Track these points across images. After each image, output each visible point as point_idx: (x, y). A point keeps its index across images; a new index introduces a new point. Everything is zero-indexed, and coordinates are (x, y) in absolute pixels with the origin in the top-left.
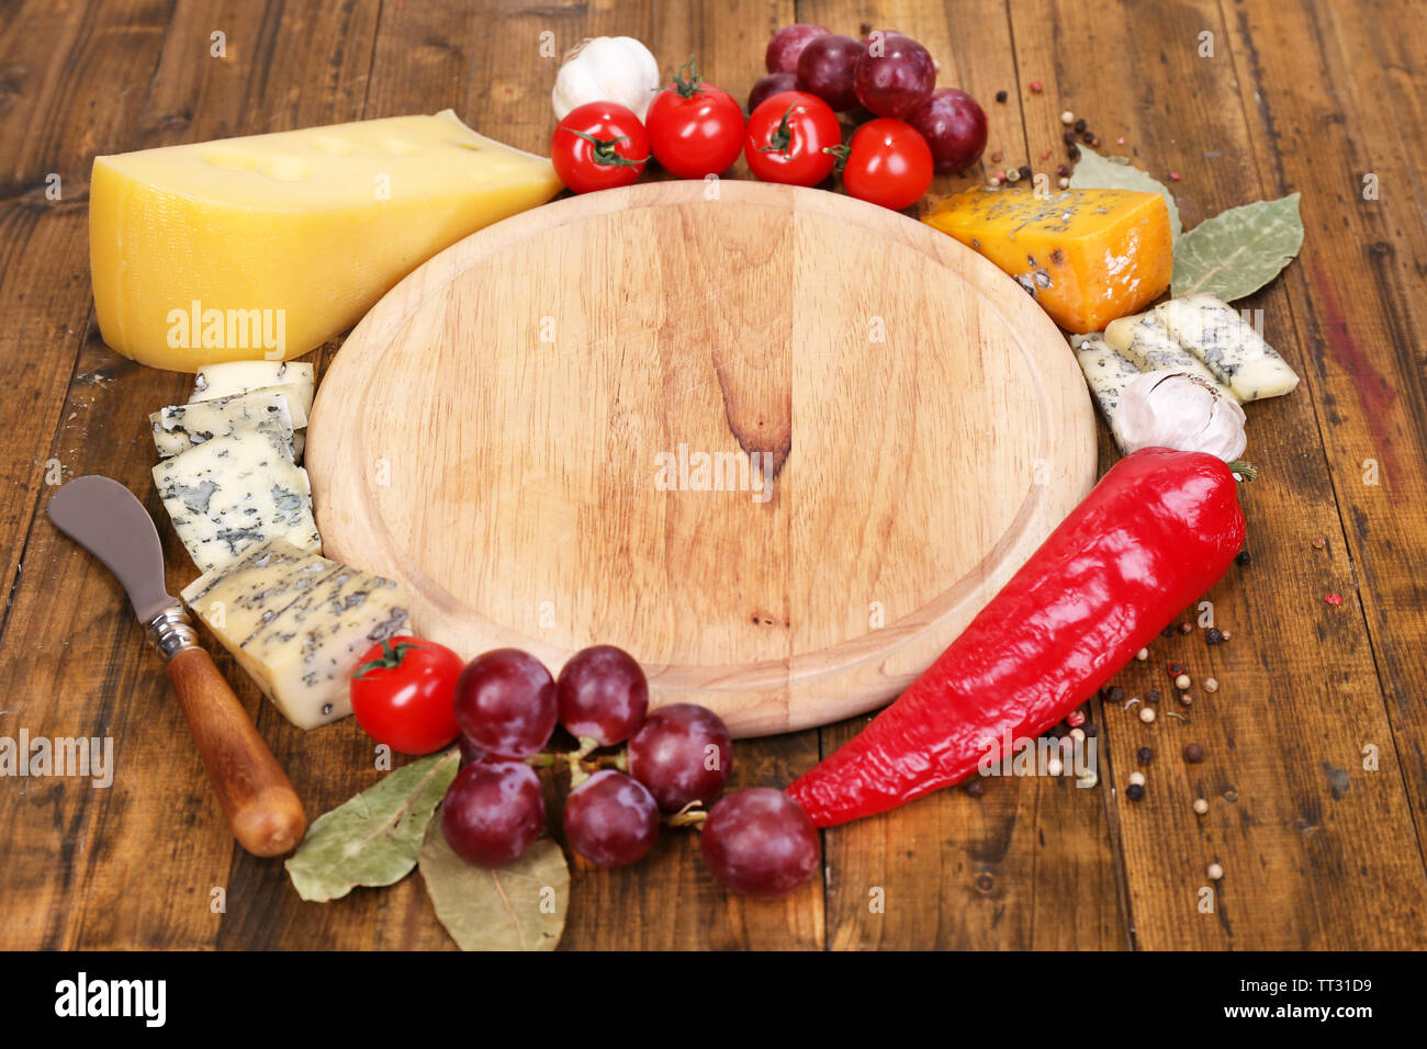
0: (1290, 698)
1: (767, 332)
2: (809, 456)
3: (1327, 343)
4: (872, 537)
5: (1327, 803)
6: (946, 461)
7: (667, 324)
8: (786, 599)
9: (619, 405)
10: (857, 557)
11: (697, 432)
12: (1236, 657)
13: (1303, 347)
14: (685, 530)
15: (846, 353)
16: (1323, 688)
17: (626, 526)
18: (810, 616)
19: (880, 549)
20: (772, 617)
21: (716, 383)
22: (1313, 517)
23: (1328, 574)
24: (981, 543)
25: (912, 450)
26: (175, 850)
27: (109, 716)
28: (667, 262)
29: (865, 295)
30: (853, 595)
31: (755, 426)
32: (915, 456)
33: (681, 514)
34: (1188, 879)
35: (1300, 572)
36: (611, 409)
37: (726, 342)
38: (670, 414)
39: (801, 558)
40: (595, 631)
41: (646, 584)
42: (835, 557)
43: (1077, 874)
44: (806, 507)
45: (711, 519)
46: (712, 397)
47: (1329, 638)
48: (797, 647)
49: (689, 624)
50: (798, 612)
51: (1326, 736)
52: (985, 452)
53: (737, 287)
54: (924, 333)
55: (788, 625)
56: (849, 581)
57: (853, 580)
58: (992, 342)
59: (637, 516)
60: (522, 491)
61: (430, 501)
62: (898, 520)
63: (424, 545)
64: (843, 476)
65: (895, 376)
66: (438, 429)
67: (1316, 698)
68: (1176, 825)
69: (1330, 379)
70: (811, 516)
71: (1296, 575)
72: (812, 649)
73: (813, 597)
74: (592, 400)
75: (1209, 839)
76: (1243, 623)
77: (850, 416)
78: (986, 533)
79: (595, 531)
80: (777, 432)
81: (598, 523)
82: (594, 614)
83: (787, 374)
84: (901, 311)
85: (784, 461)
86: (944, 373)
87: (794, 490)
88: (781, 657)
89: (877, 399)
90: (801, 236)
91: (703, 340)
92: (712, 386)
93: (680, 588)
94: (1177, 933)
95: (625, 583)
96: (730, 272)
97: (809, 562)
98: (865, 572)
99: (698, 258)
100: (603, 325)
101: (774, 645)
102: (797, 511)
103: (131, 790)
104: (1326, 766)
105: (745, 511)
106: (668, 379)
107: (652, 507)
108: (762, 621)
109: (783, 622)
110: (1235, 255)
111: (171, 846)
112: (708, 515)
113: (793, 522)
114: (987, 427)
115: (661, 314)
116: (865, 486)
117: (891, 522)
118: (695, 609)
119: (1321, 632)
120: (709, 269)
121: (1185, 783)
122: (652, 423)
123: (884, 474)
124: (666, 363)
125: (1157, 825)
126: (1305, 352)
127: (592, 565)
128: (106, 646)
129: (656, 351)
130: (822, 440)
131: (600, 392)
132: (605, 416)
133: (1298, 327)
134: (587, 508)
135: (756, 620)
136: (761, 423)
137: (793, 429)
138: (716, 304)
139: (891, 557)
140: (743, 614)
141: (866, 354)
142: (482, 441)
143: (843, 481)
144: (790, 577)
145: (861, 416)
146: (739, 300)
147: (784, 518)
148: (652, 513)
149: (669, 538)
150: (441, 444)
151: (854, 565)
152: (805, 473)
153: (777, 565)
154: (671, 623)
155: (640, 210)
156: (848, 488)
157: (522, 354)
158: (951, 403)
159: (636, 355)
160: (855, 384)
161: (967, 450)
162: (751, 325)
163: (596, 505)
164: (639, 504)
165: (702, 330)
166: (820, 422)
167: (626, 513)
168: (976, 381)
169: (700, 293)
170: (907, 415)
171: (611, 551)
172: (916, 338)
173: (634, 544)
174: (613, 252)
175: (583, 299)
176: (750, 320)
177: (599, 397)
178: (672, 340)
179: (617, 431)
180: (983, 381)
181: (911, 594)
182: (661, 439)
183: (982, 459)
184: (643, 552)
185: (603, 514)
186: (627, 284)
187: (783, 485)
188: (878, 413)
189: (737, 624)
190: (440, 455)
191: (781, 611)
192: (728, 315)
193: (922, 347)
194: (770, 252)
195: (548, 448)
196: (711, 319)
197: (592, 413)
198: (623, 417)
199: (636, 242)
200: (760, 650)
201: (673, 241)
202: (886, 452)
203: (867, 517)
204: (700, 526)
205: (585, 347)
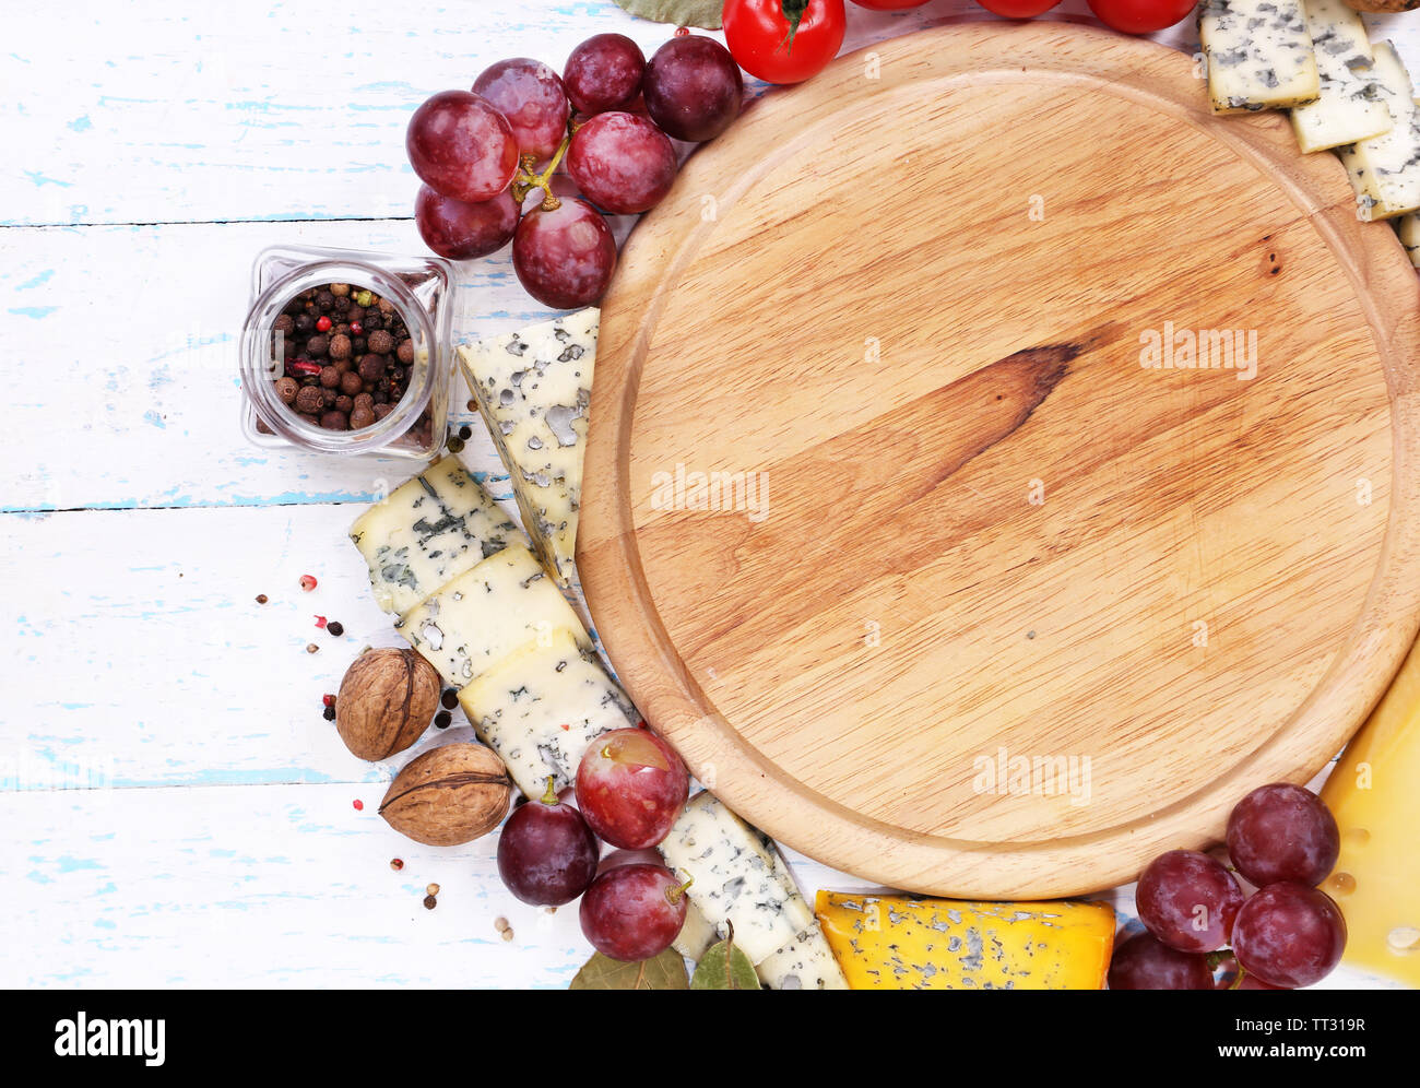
1: (856, 460)
2: (1026, 326)
4: (1114, 212)
6: (969, 187)
7: (889, 572)
8: (1235, 256)
9: (1039, 556)
10: (1146, 214)
11: (1041, 456)
14: (1187, 398)
15: (848, 362)
17: (1209, 458)
18: (1246, 222)
19: (1125, 197)
20: (1264, 259)
21: (959, 474)
25: (969, 228)
28: (791, 621)
29: (748, 384)
30: (1202, 194)
31: (1004, 403)
32: (977, 221)
33: (1165, 413)
36: (1050, 559)
37: (892, 494)
39: (1173, 267)
40: (1358, 415)
41: (1277, 398)
42: (1156, 235)
44: (1103, 295)
45: (1159, 380)
46: (981, 468)
48: (1291, 217)
49: (1307, 332)
50: (1249, 234)
52: (938, 153)
53: (795, 527)
54: (783, 293)
55: (1267, 239)
56: (1182, 208)
57: (1178, 204)
58: (761, 217)
59: (1189, 455)
60: (1208, 585)
61: (1263, 667)
62: (1077, 197)
63: (1323, 639)
64: (1037, 280)
65: (863, 294)
66: (1158, 718)
70: (1112, 285)
72: (1288, 201)
73: (1220, 231)
74: (1044, 587)
77: (945, 314)
79: (1229, 485)
80: (1004, 376)
81: (1216, 487)
82: (1338, 427)
83: (911, 408)
84: (755, 334)
85: (1045, 348)
86: (834, 247)
87: (1081, 319)
88: (1310, 226)
89: (908, 298)
91: (899, 521)
92: (967, 475)
95: (1284, 419)
96: (775, 547)
97: (1174, 258)
98: (1164, 196)
99: (766, 593)
100: (927, 635)
101: (1298, 242)
102: (1109, 302)
105: (1130, 355)
106: (976, 525)
107: (1169, 447)
108: (1273, 264)
109: (1268, 244)
113: (1128, 298)
114: (896, 168)
115: (878, 585)
116: (1043, 251)
117: (1084, 204)
118: (1288, 336)
120: (781, 572)
122: (1051, 509)
123: (1018, 241)
124: (951, 542)
127: (1275, 463)
129: (939, 561)
130: (996, 325)
131: (1029, 585)
132: (1061, 561)
134: (1199, 510)
135: (1276, 271)
136: (999, 398)
137: (991, 362)
138: (834, 536)
139: (1131, 182)
140: (1272, 287)
141: (841, 341)
142: (1156, 663)
143: (1048, 276)
144: (1204, 266)
145: (941, 302)
146: (817, 515)
147: (1123, 311)
148: (1178, 442)
149: (1205, 409)
150: (1176, 704)
151: (1160, 212)
152: (1055, 319)
153: (1194, 286)
154: (1315, 349)
155: (715, 698)
156: (1055, 267)
157: (1009, 696)
158: (876, 221)
159: (953, 578)
160: (896, 331)
161: (944, 171)
162: (851, 482)
163: (1192, 502)
164: (1171, 462)
165: (882, 530)
166: (969, 339)
167: (1189, 468)
168: (830, 208)
169: (826, 560)
170: (916, 257)
171: (1249, 454)
172: (792, 300)
173: (1228, 438)
174: (799, 690)
175: (891, 680)
176: (843, 488)
177: (1036, 582)
178: (912, 554)
179: (1078, 538)
180: (829, 201)
181: (1175, 138)
182: (1067, 488)
183: (948, 152)
184: (1235, 423)
185: (1202, 489)
186: (844, 647)
187: (1079, 332)
188: (929, 287)
189: (1289, 285)
190: (1194, 694)
191: (1253, 253)
192: (846, 515)
193: (805, 286)
194: (723, 520)
195: (1135, 593)
196: (861, 529)
197: (1063, 577)
198: (1054, 543)
199: (771, 674)
200: (1313, 249)
201: (752, 633)
202: (983, 253)
203: (1086, 229)
204: (1173, 387)
205: (966, 637)
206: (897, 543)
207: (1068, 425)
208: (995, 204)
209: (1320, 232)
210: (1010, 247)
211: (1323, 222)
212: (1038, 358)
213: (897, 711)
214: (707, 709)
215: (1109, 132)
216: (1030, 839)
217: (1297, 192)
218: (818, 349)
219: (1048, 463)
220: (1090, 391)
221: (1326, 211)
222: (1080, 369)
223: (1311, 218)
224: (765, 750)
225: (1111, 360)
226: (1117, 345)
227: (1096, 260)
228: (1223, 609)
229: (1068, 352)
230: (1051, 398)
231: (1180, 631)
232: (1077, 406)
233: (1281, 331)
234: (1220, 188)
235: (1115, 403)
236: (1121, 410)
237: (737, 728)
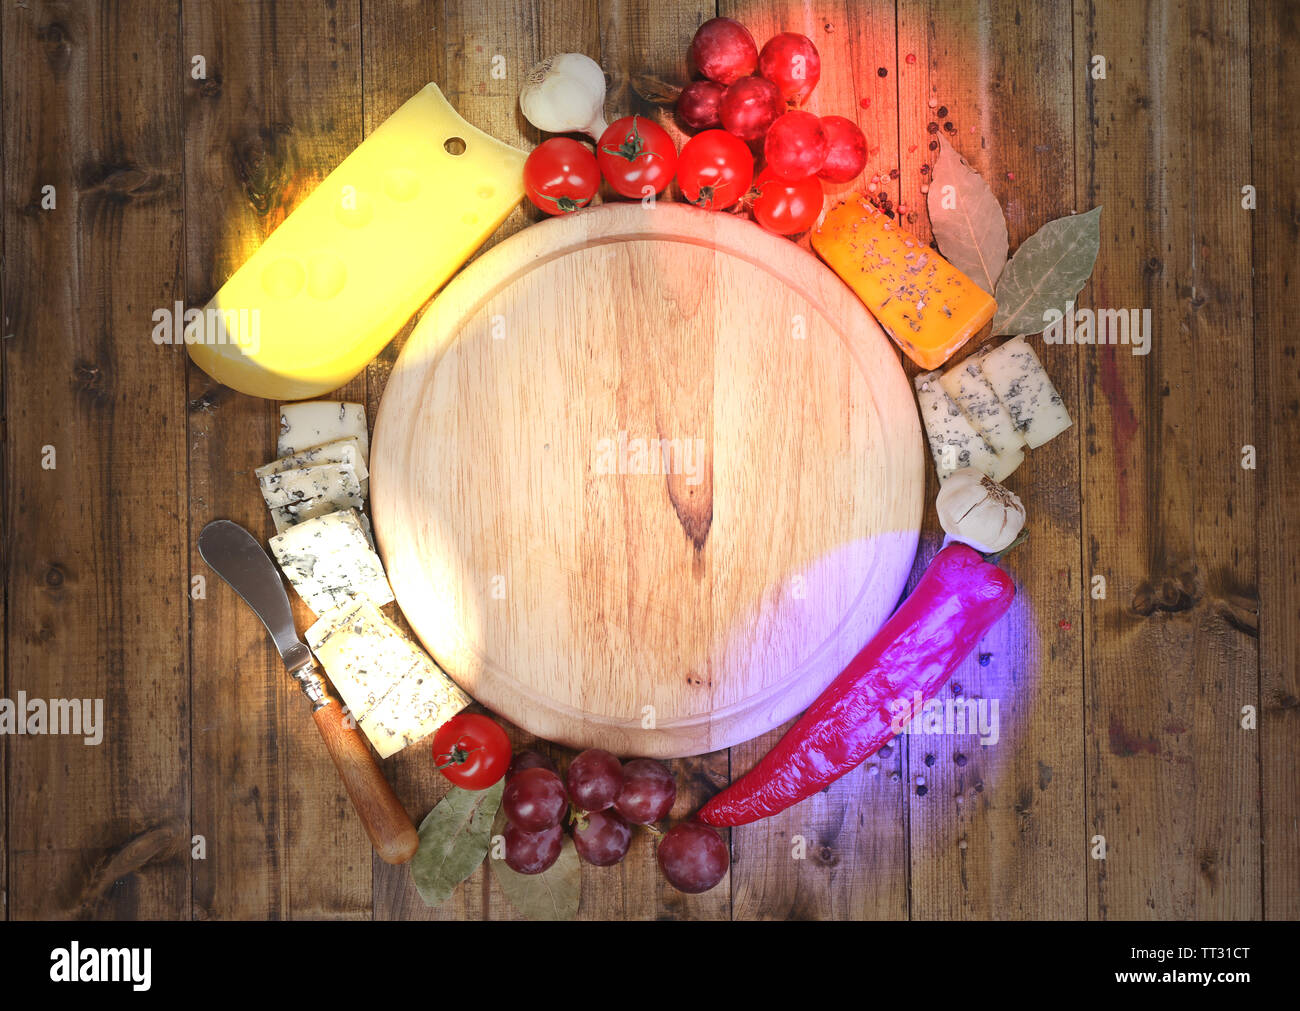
0: (1026, 709)
1: (695, 394)
2: (725, 526)
3: (1099, 370)
4: (767, 606)
5: (1036, 791)
6: (819, 530)
7: (622, 383)
9: (590, 473)
10: (756, 624)
11: (647, 500)
12: (996, 673)
13: (1081, 375)
14: (641, 598)
15: (752, 417)
16: (1047, 698)
17: (600, 595)
18: (725, 677)
19: (772, 615)
20: (699, 678)
22: (1063, 548)
23: (1065, 600)
24: (839, 610)
25: (796, 519)
26: (336, 838)
27: (275, 729)
28: (620, 314)
29: (767, 353)
30: (753, 659)
31: (687, 494)
32: (798, 527)
33: (638, 581)
34: (946, 850)
35: (1047, 599)
36: (586, 478)
37: (665, 405)
38: (627, 482)
39: (719, 624)
40: (585, 689)
41: (617, 648)
42: (742, 622)
43: (882, 846)
44: (722, 576)
45: (658, 587)
47: (1058, 658)
48: (716, 703)
49: (646, 683)
50: (717, 676)
51: (1044, 740)
52: (846, 522)
53: (673, 343)
54: (809, 399)
55: (710, 684)
56: (750, 644)
57: (753, 643)
58: (858, 406)
59: (608, 584)
60: (528, 561)
61: (465, 570)
62: (785, 588)
64: (748, 545)
65: (787, 444)
66: (464, 498)
67: (1042, 709)
68: (943, 810)
69: (1095, 408)
70: (725, 585)
71: (1045, 602)
72: (725, 705)
73: (727, 660)
74: (572, 467)
75: (962, 820)
76: (1004, 645)
77: (754, 484)
78: (843, 599)
79: (580, 599)
80: (703, 501)
81: (582, 591)
82: (584, 675)
83: (710, 439)
84: (794, 371)
85: (708, 531)
86: (822, 439)
87: (714, 559)
88: (705, 711)
89: (773, 467)
90: (721, 284)
91: (648, 403)
93: (639, 651)
94: (935, 890)
95: (603, 647)
96: (667, 326)
97: (724, 627)
98: (761, 638)
99: (643, 308)
100: (575, 388)
101: (699, 701)
102: (717, 579)
103: (300, 791)
104: (1040, 763)
105: (681, 578)
107: (618, 576)
108: (693, 681)
109: (706, 684)
110: (1044, 278)
111: (333, 835)
112: (656, 585)
113: (714, 591)
114: (849, 495)
115: (617, 373)
116: (763, 555)
117: (779, 591)
118: (649, 671)
119: (1053, 653)
120: (651, 322)
121: (953, 778)
122: (615, 492)
123: (776, 543)
124: (622, 427)
125: (932, 811)
126: (1081, 379)
127: (580, 630)
128: (262, 669)
129: (615, 414)
130: (734, 510)
131: (576, 457)
132: (581, 484)
133: (1081, 354)
134: (574, 576)
135: (689, 681)
136: (692, 492)
137: (714, 498)
138: (657, 362)
139: (779, 624)
140: (681, 675)
141: (767, 419)
142: (496, 509)
143: (747, 551)
144: (711, 642)
145: (762, 485)
146: (674, 358)
147: (708, 585)
148: (618, 581)
149: (630, 605)
150: (467, 511)
151: (754, 631)
152: (722, 543)
153: (703, 631)
154: (634, 683)
155: (597, 249)
156: (751, 559)
157: (518, 417)
158: (825, 471)
159: (601, 418)
160: (758, 451)
161: (834, 519)
162: (684, 386)
163: (580, 573)
164: (609, 571)
165: (648, 391)
166: (733, 492)
167: (600, 581)
168: (844, 448)
169: (645, 351)
170: (794, 483)
171: (592, 619)
172: (803, 401)
173: (607, 611)
174: (578, 300)
175: (559, 355)
176: (683, 380)
177: (576, 464)
178: (626, 402)
179: (590, 499)
180: (849, 448)
181: (791, 657)
182: (622, 508)
183: (844, 528)
184: (613, 619)
185: (585, 583)
186: (590, 337)
187: (707, 554)
188: (773, 481)
189: (678, 683)
190: (468, 524)
191: (705, 672)
192: (666, 375)
193: (807, 413)
194: (697, 302)
195: (543, 518)
196: (654, 379)
197: (572, 481)
198: (594, 485)
199: (595, 288)
200: (692, 706)
201: (624, 288)
202: (778, 522)
203: (763, 585)
204: (651, 593)
205: (563, 410)
206: (636, 396)
207: (658, 523)
208: (803, 542)
209: (699, 716)
210: (774, 539)
211: (703, 720)
212: (704, 525)
213: (539, 350)
214: (591, 243)
215: (812, 623)
216: (428, 391)
217: (727, 713)
218: (769, 403)
219: (641, 503)
220: (671, 545)
221: (709, 725)
222: (686, 545)
223: (709, 714)
224: (552, 264)
225: (683, 566)
226: (690, 574)
227: (744, 584)
228: (509, 562)
229: (699, 544)
230: (678, 521)
231: (509, 532)
232: (666, 534)
233: (654, 669)
234: (751, 669)
235: (657, 556)
236: (652, 558)
237: (574, 254)
